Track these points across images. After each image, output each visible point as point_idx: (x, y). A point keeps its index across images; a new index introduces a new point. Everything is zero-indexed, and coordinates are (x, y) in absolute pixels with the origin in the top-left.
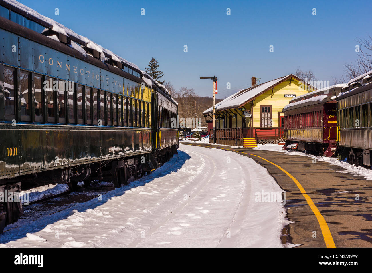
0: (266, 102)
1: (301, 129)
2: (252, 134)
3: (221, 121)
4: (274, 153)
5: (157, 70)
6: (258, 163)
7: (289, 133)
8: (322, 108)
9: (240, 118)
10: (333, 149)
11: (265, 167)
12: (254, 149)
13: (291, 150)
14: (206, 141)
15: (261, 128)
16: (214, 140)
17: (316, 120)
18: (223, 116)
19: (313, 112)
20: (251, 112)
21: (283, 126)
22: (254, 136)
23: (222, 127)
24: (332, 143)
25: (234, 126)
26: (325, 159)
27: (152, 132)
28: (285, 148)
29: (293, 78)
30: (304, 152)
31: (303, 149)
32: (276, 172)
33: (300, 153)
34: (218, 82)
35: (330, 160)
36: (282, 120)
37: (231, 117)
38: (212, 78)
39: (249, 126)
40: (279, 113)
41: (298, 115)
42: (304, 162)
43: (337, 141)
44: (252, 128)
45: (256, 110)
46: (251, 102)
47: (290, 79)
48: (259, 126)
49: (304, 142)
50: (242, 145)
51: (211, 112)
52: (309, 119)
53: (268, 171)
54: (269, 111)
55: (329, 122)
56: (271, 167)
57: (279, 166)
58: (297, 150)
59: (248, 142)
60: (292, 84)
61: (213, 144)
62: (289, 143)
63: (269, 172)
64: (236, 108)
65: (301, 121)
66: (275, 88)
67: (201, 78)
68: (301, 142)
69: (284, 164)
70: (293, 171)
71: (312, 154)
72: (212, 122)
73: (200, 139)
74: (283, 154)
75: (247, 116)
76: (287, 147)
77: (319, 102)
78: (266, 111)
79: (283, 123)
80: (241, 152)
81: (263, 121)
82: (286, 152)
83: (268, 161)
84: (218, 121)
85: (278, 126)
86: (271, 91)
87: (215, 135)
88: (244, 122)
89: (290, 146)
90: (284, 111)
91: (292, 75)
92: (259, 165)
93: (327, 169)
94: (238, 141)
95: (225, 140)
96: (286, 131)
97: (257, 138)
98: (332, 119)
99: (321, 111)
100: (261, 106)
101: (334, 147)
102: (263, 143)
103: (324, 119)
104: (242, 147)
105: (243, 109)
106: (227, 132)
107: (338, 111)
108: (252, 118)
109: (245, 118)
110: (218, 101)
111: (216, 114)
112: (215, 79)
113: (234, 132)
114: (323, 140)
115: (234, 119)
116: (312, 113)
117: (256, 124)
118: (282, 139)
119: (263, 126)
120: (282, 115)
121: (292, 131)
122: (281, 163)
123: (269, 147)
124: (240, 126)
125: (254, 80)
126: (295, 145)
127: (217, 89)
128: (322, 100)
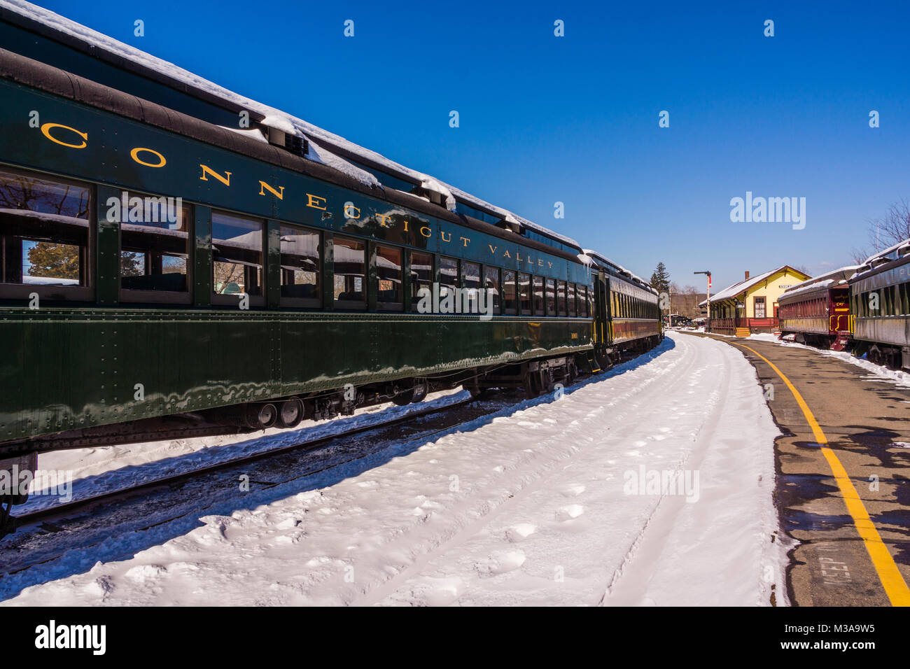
0: (760, 293)
1: (800, 319)
2: (746, 324)
3: (716, 312)
4: (768, 344)
5: (664, 272)
6: (746, 358)
7: (785, 322)
8: (827, 294)
9: (733, 309)
10: (843, 342)
11: (754, 365)
12: (747, 338)
13: (788, 341)
14: (702, 330)
15: (755, 318)
16: (709, 329)
17: (818, 309)
18: (717, 307)
19: (815, 300)
20: (744, 303)
21: (778, 316)
22: (748, 325)
23: (716, 318)
24: (842, 334)
25: (728, 316)
26: (832, 353)
27: (593, 323)
28: (781, 338)
29: (788, 269)
30: (803, 343)
31: (803, 340)
32: (768, 376)
33: (799, 344)
34: (712, 276)
35: (841, 356)
36: (777, 311)
37: (724, 308)
38: (706, 273)
39: (742, 316)
40: (774, 303)
41: (795, 304)
42: (806, 358)
43: (851, 333)
44: (745, 318)
45: (750, 301)
46: (744, 294)
47: (785, 271)
48: (753, 316)
49: (804, 333)
50: (735, 334)
51: (706, 304)
52: (809, 308)
53: (757, 372)
54: (763, 302)
55: (836, 310)
56: (762, 366)
57: (773, 363)
58: (795, 341)
59: (741, 332)
60: (787, 275)
61: (707, 333)
62: (785, 333)
63: (758, 375)
64: (729, 299)
65: (799, 310)
66: (769, 279)
67: (695, 273)
68: (800, 333)
69: (779, 360)
70: (792, 374)
71: (814, 347)
72: (706, 313)
73: (697, 329)
74: (778, 346)
75: (740, 306)
76: (784, 338)
77: (823, 288)
78: (760, 302)
79: (778, 313)
80: (731, 342)
81: (757, 311)
82: (782, 343)
83: (760, 356)
84: (713, 312)
85: (772, 316)
86: (765, 282)
87: (709, 325)
88: (737, 312)
89: (786, 337)
90: (779, 301)
91: (787, 267)
92: (747, 362)
93: (843, 372)
94: (731, 332)
95: (718, 329)
96: (782, 320)
97: (750, 327)
98: (840, 307)
99: (825, 298)
100: (754, 297)
101: (844, 339)
102: (757, 332)
103: (830, 307)
104: (735, 336)
105: (736, 300)
106: (721, 322)
107: (851, 297)
108: (745, 308)
109: (738, 309)
110: (711, 295)
111: (710, 306)
112: (708, 274)
113: (728, 322)
114: (830, 331)
115: (727, 310)
116: (813, 301)
117: (750, 314)
118: (777, 328)
119: (757, 316)
120: (777, 305)
121: (789, 321)
122: (775, 358)
123: (763, 337)
124: (733, 316)
125: (747, 274)
126: (792, 336)
127: (710, 283)
128: (826, 285)
